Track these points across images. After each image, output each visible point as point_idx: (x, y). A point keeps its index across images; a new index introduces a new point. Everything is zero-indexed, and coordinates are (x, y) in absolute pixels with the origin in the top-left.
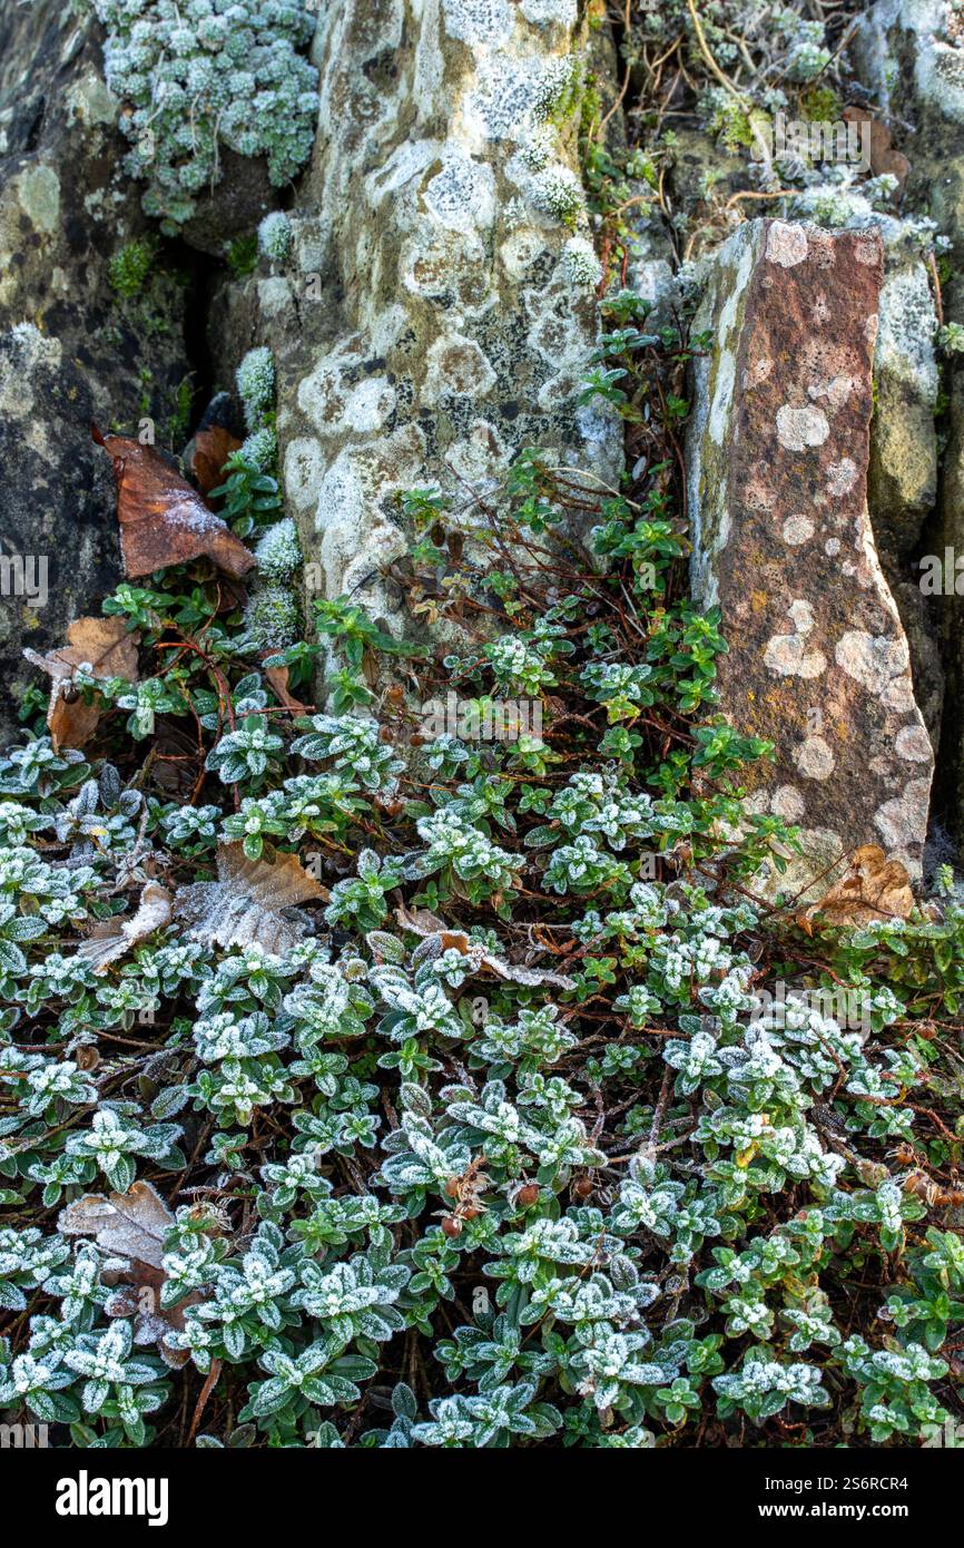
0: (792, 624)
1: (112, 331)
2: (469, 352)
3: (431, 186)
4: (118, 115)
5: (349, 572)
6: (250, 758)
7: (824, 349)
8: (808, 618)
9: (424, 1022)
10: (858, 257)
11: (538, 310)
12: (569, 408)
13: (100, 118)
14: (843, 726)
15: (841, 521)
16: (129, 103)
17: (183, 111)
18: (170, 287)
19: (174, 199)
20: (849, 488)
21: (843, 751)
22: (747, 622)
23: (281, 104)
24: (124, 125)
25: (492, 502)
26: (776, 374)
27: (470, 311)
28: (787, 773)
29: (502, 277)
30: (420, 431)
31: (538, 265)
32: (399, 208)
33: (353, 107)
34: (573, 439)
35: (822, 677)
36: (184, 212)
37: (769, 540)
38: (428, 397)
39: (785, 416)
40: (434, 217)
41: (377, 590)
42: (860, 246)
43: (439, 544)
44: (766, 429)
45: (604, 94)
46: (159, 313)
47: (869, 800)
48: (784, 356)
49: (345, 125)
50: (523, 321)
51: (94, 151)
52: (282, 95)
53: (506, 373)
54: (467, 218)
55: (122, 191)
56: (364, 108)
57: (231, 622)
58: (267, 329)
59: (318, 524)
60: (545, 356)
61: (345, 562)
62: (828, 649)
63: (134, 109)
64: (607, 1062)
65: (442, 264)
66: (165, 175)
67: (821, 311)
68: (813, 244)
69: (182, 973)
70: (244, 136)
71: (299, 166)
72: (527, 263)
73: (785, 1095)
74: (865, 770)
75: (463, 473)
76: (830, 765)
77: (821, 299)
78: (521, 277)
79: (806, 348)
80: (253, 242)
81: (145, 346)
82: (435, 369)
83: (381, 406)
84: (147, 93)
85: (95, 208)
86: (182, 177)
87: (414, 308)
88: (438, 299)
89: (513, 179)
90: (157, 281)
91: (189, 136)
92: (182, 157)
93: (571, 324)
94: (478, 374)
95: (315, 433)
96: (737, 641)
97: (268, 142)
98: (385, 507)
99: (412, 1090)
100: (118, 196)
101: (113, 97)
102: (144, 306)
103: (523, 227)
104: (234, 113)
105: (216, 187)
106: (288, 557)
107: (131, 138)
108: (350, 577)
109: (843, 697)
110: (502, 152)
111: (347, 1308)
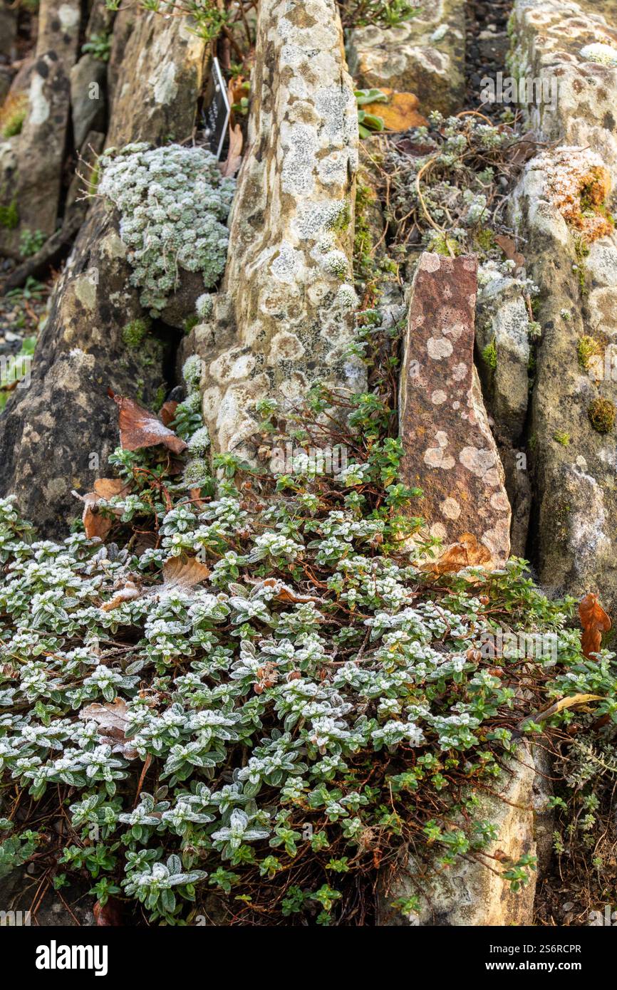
0: (437, 442)
1: (124, 361)
2: (292, 340)
3: (274, 263)
4: (127, 254)
5: (231, 442)
6: (179, 523)
7: (450, 311)
8: (445, 440)
9: (252, 613)
10: (465, 267)
11: (326, 319)
12: (340, 364)
13: (117, 255)
14: (464, 493)
15: (460, 393)
16: (132, 248)
17: (159, 250)
18: (155, 345)
19: (156, 297)
20: (463, 377)
21: (465, 505)
22: (416, 441)
23: (209, 245)
24: (130, 259)
25: (301, 408)
26: (426, 323)
27: (293, 321)
28: (438, 516)
29: (309, 304)
30: (267, 376)
31: (327, 298)
32: (259, 276)
33: (242, 238)
34: (342, 377)
35: (453, 469)
36: (161, 304)
37: (425, 402)
38: (271, 361)
39: (431, 343)
40: (275, 277)
41: (244, 449)
42: (466, 262)
43: (275, 427)
44: (422, 349)
45: (374, 235)
46: (149, 356)
47: (479, 530)
48: (431, 315)
49: (238, 246)
50: (318, 324)
51: (114, 272)
52: (210, 240)
53: (310, 348)
54: (291, 277)
55: (129, 293)
56: (246, 239)
57: (176, 479)
58: (199, 347)
59: (217, 425)
60: (329, 340)
61: (229, 437)
62: (456, 455)
63: (134, 250)
64: (341, 634)
65: (280, 300)
66: (151, 283)
67: (448, 293)
68: (443, 261)
69: (141, 610)
70: (191, 261)
71: (219, 275)
72: (321, 297)
73: (417, 630)
74: (476, 514)
75: (287, 394)
76: (459, 512)
77: (448, 287)
78: (318, 304)
79: (440, 311)
80: (193, 309)
81: (141, 370)
82: (275, 348)
83: (248, 366)
84: (141, 242)
85: (115, 300)
86: (159, 284)
87: (265, 320)
88: (277, 316)
89: (314, 257)
90: (148, 342)
91: (162, 262)
92: (160, 274)
93: (343, 326)
94: (296, 350)
95: (217, 384)
96: (410, 450)
97: (203, 263)
98: (249, 411)
99: (245, 644)
100: (127, 296)
101: (124, 244)
102: (141, 353)
103: (319, 280)
104: (185, 250)
105: (178, 290)
106: (204, 442)
107: (133, 265)
108: (231, 444)
109: (463, 478)
110: (309, 245)
111: (209, 722)
